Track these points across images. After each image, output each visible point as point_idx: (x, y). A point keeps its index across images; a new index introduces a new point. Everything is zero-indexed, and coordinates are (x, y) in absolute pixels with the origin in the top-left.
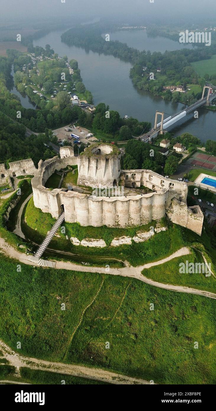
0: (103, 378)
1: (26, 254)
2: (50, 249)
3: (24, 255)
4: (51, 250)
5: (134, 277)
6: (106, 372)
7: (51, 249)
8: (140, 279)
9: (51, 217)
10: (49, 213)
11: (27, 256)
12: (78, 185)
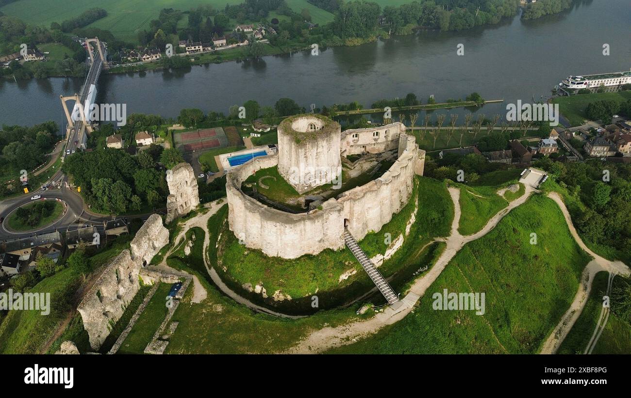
0: (555, 347)
1: (380, 314)
2: (363, 296)
3: (379, 316)
4: (367, 296)
5: (464, 244)
6: (548, 340)
7: (365, 295)
8: (470, 241)
9: (332, 251)
10: (325, 250)
11: (385, 313)
12: (303, 194)
